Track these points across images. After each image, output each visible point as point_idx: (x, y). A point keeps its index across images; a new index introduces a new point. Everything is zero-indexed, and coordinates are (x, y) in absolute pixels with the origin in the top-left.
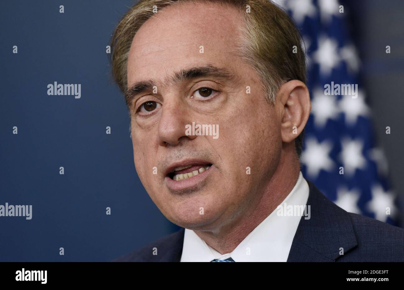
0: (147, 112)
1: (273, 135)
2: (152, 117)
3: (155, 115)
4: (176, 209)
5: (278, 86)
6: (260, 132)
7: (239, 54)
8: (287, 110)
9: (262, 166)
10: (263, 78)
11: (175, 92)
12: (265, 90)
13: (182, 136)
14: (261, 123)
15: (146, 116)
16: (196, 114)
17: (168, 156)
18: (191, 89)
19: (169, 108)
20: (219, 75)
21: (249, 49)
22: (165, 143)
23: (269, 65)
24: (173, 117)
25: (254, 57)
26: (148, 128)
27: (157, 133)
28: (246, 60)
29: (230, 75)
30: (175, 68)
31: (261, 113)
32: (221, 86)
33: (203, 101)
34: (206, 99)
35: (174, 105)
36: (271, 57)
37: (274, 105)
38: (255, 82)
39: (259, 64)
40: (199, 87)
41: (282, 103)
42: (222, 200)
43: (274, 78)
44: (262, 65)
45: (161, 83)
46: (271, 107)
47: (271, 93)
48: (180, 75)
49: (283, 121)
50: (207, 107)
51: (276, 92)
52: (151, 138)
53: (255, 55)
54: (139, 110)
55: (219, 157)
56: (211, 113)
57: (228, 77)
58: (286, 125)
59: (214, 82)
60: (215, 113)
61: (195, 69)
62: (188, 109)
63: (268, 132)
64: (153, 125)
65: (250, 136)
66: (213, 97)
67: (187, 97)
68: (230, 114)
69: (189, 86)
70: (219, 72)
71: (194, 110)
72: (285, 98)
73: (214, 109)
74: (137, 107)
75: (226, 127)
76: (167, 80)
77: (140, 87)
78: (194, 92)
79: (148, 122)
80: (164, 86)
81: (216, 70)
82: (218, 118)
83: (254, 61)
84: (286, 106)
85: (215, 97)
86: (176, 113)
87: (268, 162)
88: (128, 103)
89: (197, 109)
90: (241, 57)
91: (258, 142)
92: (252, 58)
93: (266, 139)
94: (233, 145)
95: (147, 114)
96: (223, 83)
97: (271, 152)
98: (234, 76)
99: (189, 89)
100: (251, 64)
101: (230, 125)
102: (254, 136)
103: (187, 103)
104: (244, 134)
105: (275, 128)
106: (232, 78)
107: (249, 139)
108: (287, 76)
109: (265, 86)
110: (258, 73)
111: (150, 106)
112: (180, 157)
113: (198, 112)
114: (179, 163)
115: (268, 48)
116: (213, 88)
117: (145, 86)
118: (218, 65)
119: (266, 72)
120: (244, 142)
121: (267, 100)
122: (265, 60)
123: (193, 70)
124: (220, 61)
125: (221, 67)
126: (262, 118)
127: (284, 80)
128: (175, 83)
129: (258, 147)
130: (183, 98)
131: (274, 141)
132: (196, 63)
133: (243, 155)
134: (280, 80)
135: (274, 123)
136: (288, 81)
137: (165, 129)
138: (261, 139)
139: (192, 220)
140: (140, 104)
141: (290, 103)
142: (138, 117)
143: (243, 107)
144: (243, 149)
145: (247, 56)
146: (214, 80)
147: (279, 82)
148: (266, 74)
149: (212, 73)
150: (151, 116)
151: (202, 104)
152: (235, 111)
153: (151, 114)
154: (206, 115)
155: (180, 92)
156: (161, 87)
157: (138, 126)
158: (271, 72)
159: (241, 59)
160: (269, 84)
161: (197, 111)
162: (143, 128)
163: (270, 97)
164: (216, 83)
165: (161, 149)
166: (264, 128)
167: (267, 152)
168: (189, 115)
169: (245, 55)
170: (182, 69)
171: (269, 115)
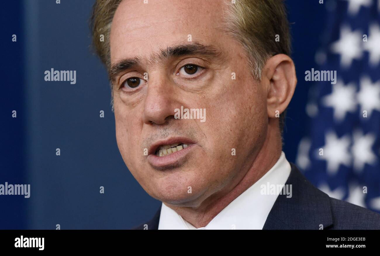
0: (131, 88)
1: (260, 112)
2: (137, 94)
3: (139, 92)
4: (159, 185)
5: (264, 61)
6: (246, 109)
7: (226, 29)
8: (272, 85)
9: (248, 143)
10: (249, 53)
11: (161, 70)
12: (251, 66)
13: (169, 115)
14: (248, 100)
15: (130, 93)
16: (182, 91)
17: (154, 133)
18: (177, 66)
19: (155, 87)
20: (206, 52)
21: (236, 24)
22: (151, 122)
23: (255, 40)
24: (159, 96)
25: (240, 32)
26: (132, 105)
27: (142, 110)
28: (233, 35)
29: (217, 52)
30: (161, 46)
31: (248, 90)
32: (207, 63)
33: (189, 79)
34: (192, 77)
35: (160, 83)
36: (257, 31)
37: (260, 81)
38: (242, 58)
39: (245, 39)
40: (185, 64)
41: (268, 78)
42: (205, 178)
43: (260, 53)
44: (248, 39)
45: (147, 60)
46: (257, 83)
47: (258, 69)
48: (166, 53)
49: (269, 97)
50: (193, 85)
51: (262, 68)
52: (135, 115)
53: (241, 30)
54: (122, 86)
55: (204, 136)
56: (197, 91)
57: (215, 54)
58: (272, 100)
59: (201, 59)
60: (201, 91)
61: (181, 47)
62: (174, 87)
63: (255, 109)
64: (138, 102)
65: (236, 114)
66: (199, 74)
67: (173, 74)
68: (216, 92)
69: (175, 64)
70: (206, 49)
71: (181, 88)
72: (271, 73)
73: (200, 87)
74: (121, 83)
75: (213, 106)
76: (153, 58)
77: (125, 65)
78: (180, 69)
79: (133, 98)
80: (149, 63)
81: (203, 47)
82: (205, 97)
83: (241, 36)
84: (272, 81)
85: (201, 75)
86: (162, 92)
87: (254, 139)
88: (112, 78)
89: (183, 86)
90: (227, 33)
91: (244, 120)
92: (238, 33)
93: (253, 116)
94: (219, 124)
95: (131, 91)
96: (209, 60)
97: (257, 128)
98: (221, 53)
99: (175, 66)
100: (238, 40)
101: (217, 103)
102: (240, 113)
103: (173, 80)
104: (231, 112)
105: (262, 104)
106: (219, 55)
107: (235, 117)
108: (273, 50)
109: (251, 61)
110: (244, 48)
111: (134, 82)
112: (166, 135)
113: (184, 90)
114: (165, 141)
115: (254, 23)
116: (199, 65)
117: (131, 63)
118: (204, 42)
119: (252, 48)
120: (230, 120)
121: (253, 76)
122: (251, 35)
123: (179, 48)
124: (207, 38)
125: (208, 45)
126: (249, 95)
127: (270, 55)
128: (162, 61)
129: (244, 125)
130: (169, 75)
131: (261, 117)
132: (183, 40)
133: (229, 133)
134: (265, 55)
135: (261, 100)
136: (274, 55)
137: (152, 109)
138: (248, 116)
139: (175, 197)
140: (124, 80)
141: (276, 78)
142: (122, 93)
143: (230, 85)
144: (229, 127)
145: (234, 32)
146: (201, 57)
147: (264, 57)
148: (252, 49)
149: (198, 51)
150: (135, 93)
151: (188, 81)
152: (221, 89)
153: (135, 91)
154: (192, 93)
155: (166, 69)
156: (147, 64)
157: (122, 102)
158: (257, 48)
159: (228, 34)
160: (256, 59)
161: (183, 88)
162: (128, 104)
163: (256, 73)
164: (203, 60)
165: (146, 126)
166: (251, 105)
167: (254, 129)
168: (175, 93)
169: (232, 31)
170: (169, 47)
171: (256, 91)
